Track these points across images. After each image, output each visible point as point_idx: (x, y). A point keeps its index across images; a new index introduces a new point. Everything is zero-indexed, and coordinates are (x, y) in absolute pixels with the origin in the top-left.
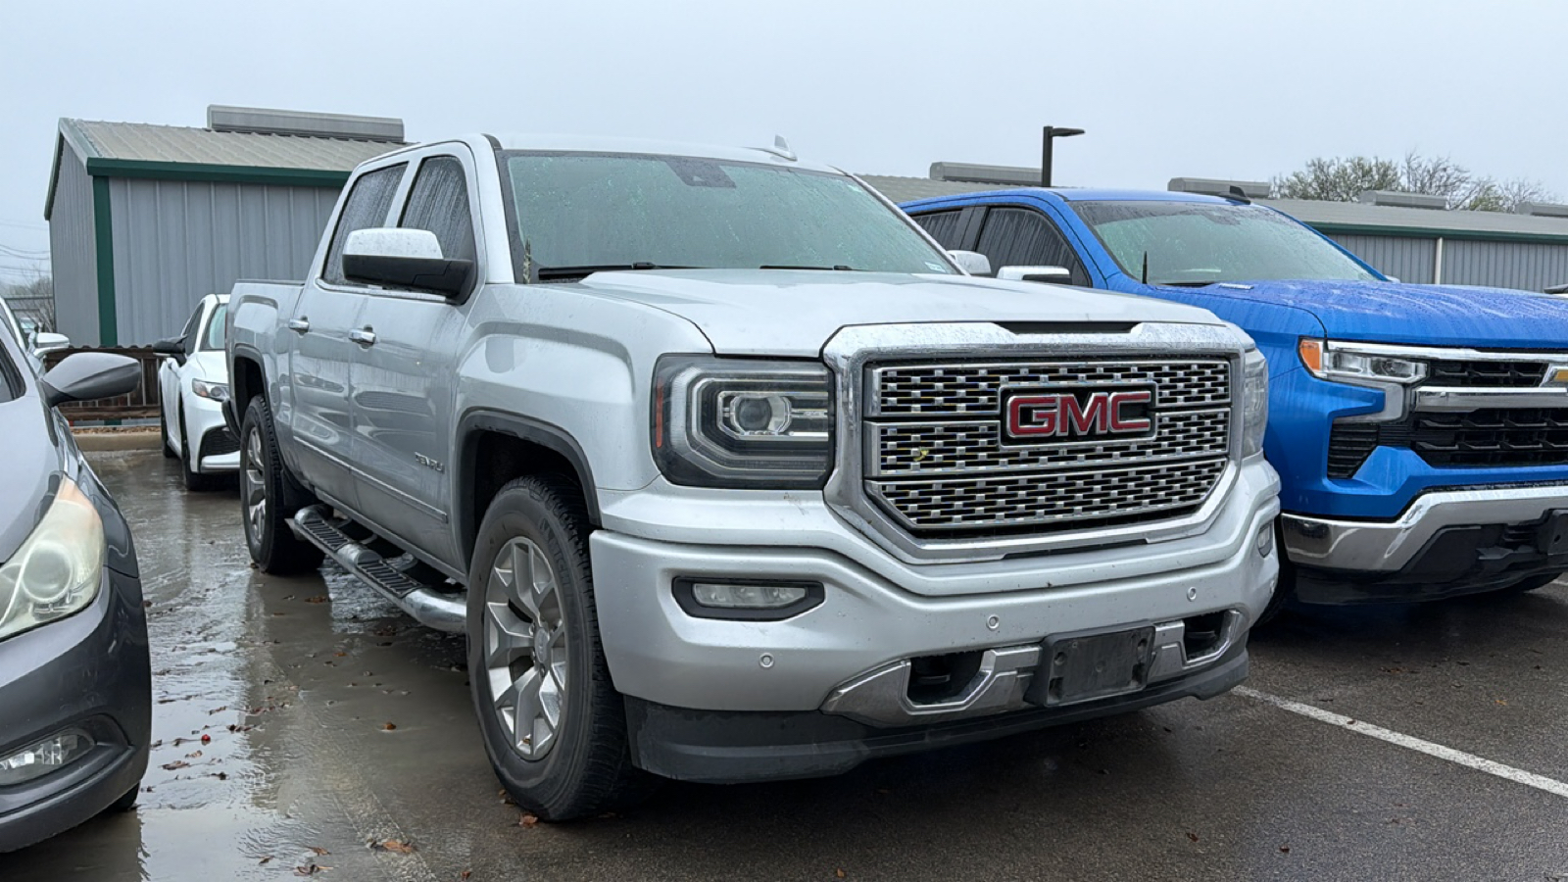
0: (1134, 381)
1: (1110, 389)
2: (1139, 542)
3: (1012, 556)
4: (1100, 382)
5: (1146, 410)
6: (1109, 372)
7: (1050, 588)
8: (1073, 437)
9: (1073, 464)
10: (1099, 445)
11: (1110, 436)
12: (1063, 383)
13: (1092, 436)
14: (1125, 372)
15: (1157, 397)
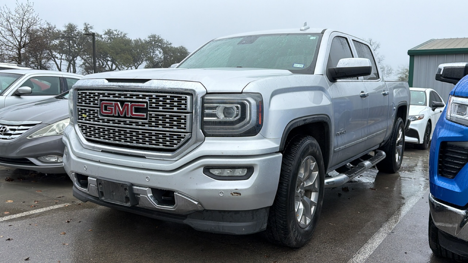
0: (141, 100)
1: (131, 102)
2: (143, 157)
3: (104, 151)
4: (128, 99)
5: (145, 110)
6: (132, 96)
7: (99, 162)
8: (119, 116)
9: (120, 125)
10: (128, 120)
11: (131, 118)
12: (117, 99)
13: (125, 117)
14: (138, 96)
15: (149, 106)
